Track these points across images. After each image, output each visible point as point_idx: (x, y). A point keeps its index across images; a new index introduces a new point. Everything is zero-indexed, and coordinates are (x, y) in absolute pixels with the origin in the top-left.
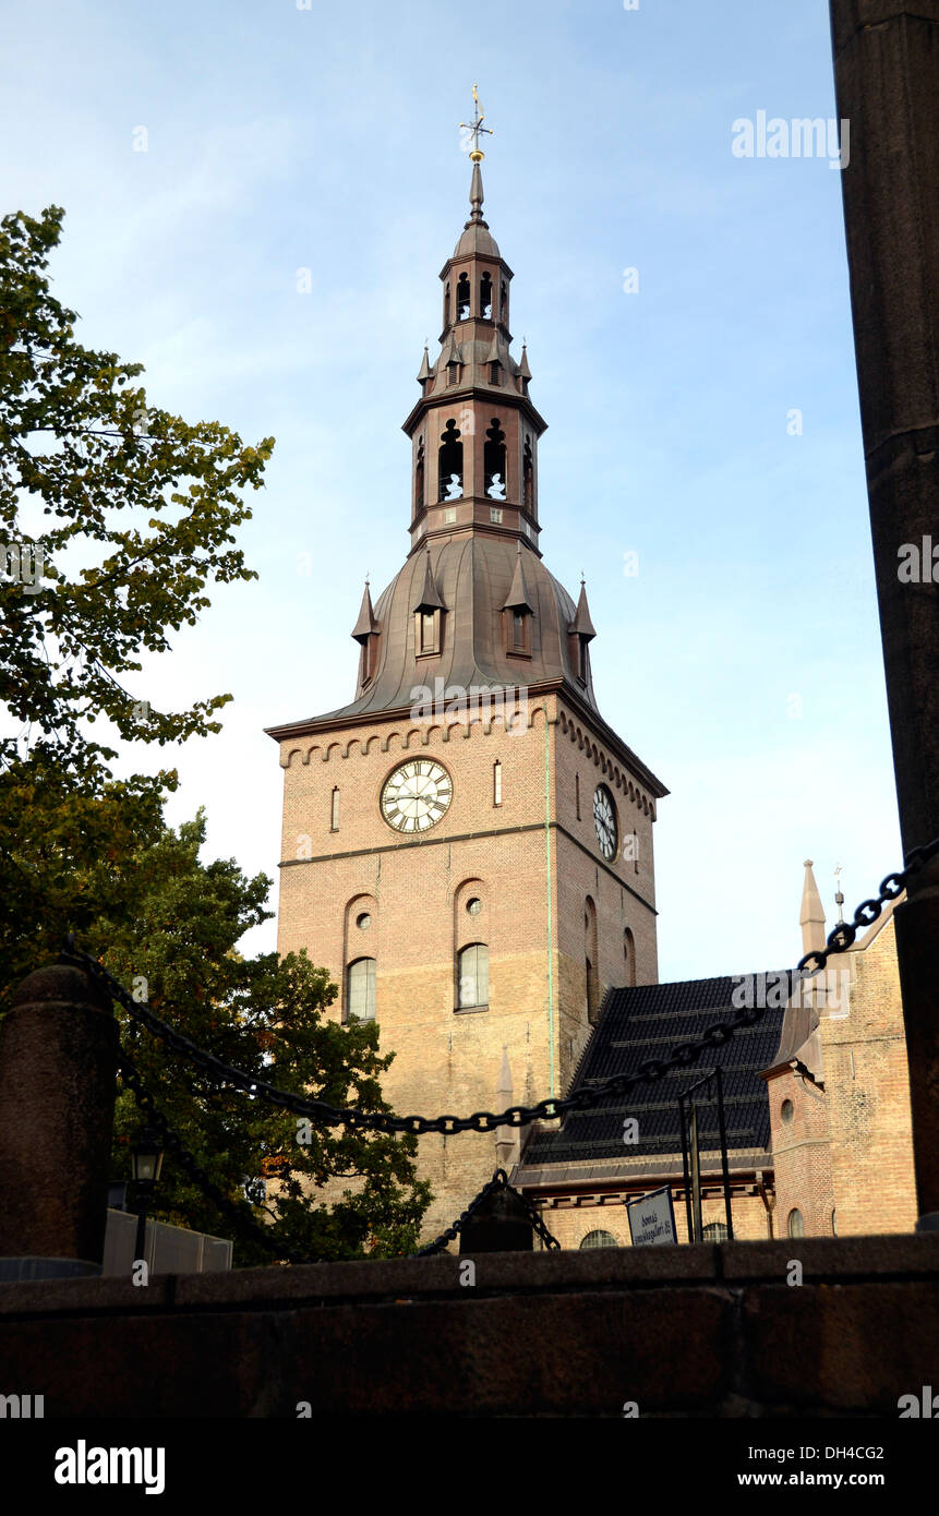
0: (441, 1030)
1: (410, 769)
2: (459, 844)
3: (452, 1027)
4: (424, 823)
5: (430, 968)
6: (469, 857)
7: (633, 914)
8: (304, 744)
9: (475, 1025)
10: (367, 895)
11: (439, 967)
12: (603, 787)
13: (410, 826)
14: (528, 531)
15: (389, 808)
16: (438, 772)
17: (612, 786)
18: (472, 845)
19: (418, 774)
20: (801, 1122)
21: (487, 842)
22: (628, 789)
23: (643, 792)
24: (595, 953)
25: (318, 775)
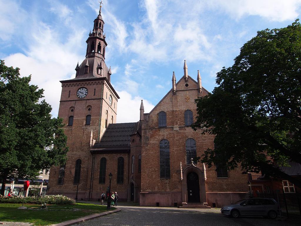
0: (83, 127)
1: (82, 89)
2: (88, 100)
3: (84, 127)
4: (83, 97)
5: (82, 118)
6: (90, 103)
7: (113, 114)
8: (66, 84)
9: (88, 127)
10: (73, 107)
11: (84, 118)
12: (111, 95)
13: (81, 97)
14: (103, 59)
15: (78, 94)
16: (86, 90)
17: (112, 95)
18: (90, 101)
19: (83, 90)
20: (135, 143)
21: (92, 100)
22: (114, 96)
23: (116, 97)
24: (107, 118)
25: (68, 89)
